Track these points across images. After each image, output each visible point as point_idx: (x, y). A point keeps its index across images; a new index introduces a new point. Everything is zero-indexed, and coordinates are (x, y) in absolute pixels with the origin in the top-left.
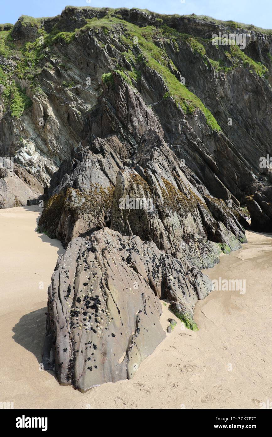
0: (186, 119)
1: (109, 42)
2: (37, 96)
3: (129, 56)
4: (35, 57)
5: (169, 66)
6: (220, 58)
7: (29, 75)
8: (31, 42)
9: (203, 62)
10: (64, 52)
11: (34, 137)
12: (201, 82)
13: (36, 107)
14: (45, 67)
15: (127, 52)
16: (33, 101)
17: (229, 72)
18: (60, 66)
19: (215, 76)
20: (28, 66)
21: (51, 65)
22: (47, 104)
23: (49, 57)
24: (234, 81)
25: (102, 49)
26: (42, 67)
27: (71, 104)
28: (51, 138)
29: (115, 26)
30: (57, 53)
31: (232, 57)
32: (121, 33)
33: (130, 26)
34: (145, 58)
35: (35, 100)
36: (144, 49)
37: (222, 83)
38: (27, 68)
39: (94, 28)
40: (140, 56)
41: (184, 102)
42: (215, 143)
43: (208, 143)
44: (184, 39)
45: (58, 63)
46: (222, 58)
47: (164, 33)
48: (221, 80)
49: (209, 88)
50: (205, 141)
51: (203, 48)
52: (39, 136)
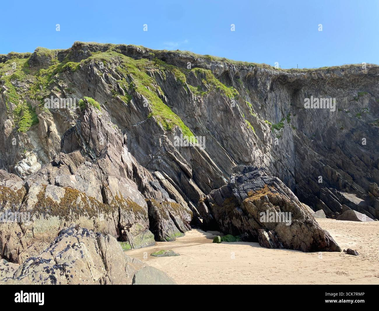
0: (166, 135)
1: (107, 72)
2: (42, 114)
3: (123, 84)
4: (46, 81)
5: (157, 92)
6: (198, 84)
7: (39, 96)
8: (45, 69)
9: (183, 88)
10: (70, 78)
11: (37, 150)
12: (183, 104)
13: (41, 124)
14: (52, 91)
15: (122, 80)
16: (39, 118)
17: (205, 96)
18: (66, 89)
19: (193, 99)
20: (40, 88)
21: (58, 89)
22: (51, 121)
23: (57, 81)
24: (209, 102)
25: (100, 77)
26: (50, 90)
27: (72, 122)
28: (52, 151)
29: (113, 59)
30: (65, 78)
31: (208, 84)
32: (118, 64)
33: (126, 59)
34: (135, 85)
35: (41, 118)
36: (136, 77)
37: (199, 104)
38: (38, 90)
39: (95, 60)
40: (132, 83)
41: (164, 121)
42: (191, 153)
43: (185, 153)
44: (170, 70)
45: (64, 87)
46: (200, 85)
47: (155, 65)
48: (198, 102)
49: (189, 109)
50: (182, 152)
51: (185, 77)
52: (43, 148)
